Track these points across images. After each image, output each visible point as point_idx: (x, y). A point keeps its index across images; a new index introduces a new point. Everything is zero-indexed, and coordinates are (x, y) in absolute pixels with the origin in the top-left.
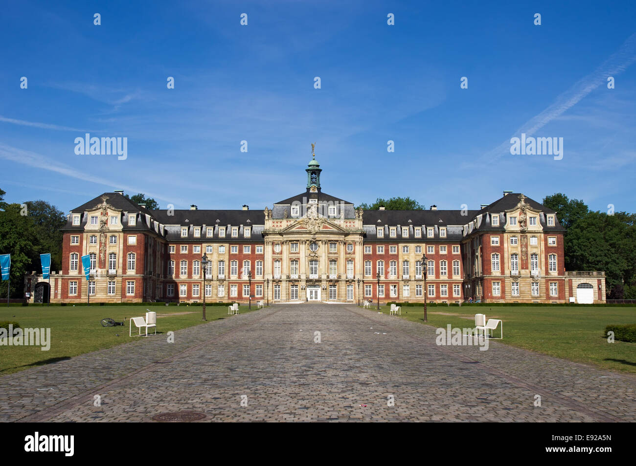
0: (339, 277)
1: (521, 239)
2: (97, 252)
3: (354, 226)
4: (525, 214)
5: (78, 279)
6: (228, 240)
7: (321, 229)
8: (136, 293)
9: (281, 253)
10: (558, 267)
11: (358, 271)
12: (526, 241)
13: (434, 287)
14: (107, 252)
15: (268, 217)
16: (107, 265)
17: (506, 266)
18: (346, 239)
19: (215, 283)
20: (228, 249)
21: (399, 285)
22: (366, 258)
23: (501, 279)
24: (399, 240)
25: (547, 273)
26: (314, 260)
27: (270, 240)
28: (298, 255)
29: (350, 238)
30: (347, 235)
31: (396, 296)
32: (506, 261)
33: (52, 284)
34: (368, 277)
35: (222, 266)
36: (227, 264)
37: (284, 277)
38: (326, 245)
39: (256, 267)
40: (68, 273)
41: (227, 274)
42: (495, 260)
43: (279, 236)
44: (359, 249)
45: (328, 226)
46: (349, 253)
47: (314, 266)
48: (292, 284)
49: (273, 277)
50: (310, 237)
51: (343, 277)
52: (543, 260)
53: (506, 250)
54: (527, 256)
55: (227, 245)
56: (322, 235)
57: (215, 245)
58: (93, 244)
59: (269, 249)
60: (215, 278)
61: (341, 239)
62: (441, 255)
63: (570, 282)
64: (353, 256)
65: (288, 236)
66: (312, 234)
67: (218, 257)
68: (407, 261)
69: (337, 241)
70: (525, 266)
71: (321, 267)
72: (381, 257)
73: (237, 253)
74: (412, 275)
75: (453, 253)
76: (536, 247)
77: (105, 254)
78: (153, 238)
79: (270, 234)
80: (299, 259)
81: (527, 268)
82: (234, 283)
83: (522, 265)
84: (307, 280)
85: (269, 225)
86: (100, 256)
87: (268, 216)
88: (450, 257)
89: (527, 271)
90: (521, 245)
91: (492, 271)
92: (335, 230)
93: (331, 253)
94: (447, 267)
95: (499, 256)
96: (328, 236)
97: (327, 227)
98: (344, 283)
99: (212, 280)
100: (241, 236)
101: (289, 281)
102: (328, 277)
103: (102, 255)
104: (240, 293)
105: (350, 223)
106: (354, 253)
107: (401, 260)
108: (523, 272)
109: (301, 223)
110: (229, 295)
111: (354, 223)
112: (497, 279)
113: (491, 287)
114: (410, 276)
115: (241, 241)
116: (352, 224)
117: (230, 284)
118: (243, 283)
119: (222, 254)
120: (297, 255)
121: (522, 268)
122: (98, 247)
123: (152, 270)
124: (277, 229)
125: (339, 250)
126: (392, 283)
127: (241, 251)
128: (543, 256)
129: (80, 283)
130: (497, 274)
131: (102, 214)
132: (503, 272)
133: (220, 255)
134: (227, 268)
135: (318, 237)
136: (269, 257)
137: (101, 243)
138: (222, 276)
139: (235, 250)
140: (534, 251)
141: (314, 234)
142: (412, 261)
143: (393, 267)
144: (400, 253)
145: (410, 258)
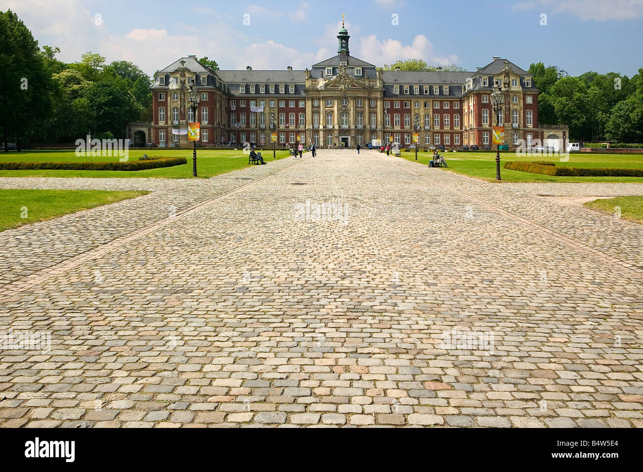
0: (365, 127)
1: (505, 98)
2: (179, 106)
4: (509, 77)
5: (165, 128)
7: (350, 87)
8: (209, 140)
9: (319, 107)
10: (533, 121)
11: (379, 123)
12: (509, 99)
13: (440, 136)
14: (186, 107)
15: (309, 77)
16: (186, 117)
17: (493, 119)
18: (370, 97)
19: (268, 132)
20: (277, 103)
21: (411, 134)
22: (387, 111)
23: (489, 131)
24: (412, 96)
25: (525, 126)
26: (345, 113)
27: (310, 96)
28: (333, 109)
29: (373, 95)
30: (370, 92)
32: (494, 115)
33: (147, 132)
34: (387, 128)
36: (277, 115)
37: (321, 127)
38: (354, 101)
39: (299, 118)
40: (158, 124)
41: (277, 125)
42: (485, 115)
43: (317, 93)
44: (379, 103)
45: (356, 84)
46: (372, 107)
47: (345, 118)
48: (328, 133)
49: (313, 128)
50: (341, 94)
51: (368, 127)
52: (522, 115)
54: (509, 112)
55: (276, 100)
56: (351, 92)
57: (267, 100)
58: (175, 100)
59: (309, 104)
60: (267, 128)
61: (366, 96)
62: (445, 109)
63: (542, 133)
64: (375, 110)
65: (325, 93)
66: (343, 91)
67: (270, 110)
69: (363, 97)
71: (350, 119)
72: (397, 110)
73: (284, 107)
74: (422, 126)
75: (455, 108)
76: (517, 105)
77: (185, 108)
78: (220, 95)
79: (310, 91)
80: (333, 112)
81: (509, 122)
82: (283, 131)
83: (506, 118)
84: (339, 130)
85: (309, 83)
86: (181, 109)
88: (451, 112)
89: (510, 124)
90: (505, 103)
91: (483, 124)
92: (361, 88)
93: (358, 107)
94: (449, 119)
95: (488, 112)
96: (356, 93)
97: (354, 86)
98: (368, 132)
99: (265, 129)
100: (287, 92)
101: (326, 130)
102: (356, 127)
103: (182, 109)
104: (287, 140)
105: (373, 82)
106: (376, 107)
107: (413, 113)
108: (506, 124)
109: (334, 82)
110: (279, 141)
111: (376, 82)
112: (486, 130)
113: (482, 137)
114: (420, 127)
115: (287, 97)
117: (280, 133)
118: (291, 132)
119: (273, 108)
120: (331, 109)
121: (506, 121)
122: (179, 102)
123: (220, 121)
124: (315, 87)
125: (364, 105)
126: (406, 132)
127: (287, 105)
128: (522, 111)
129: (167, 132)
130: (486, 127)
131: (181, 75)
132: (491, 125)
133: (271, 108)
134: (277, 119)
135: (349, 94)
136: (309, 109)
137: (181, 99)
139: (282, 104)
140: (515, 107)
141: (345, 92)
142: (422, 114)
143: (407, 119)
144: (413, 108)
145: (421, 111)
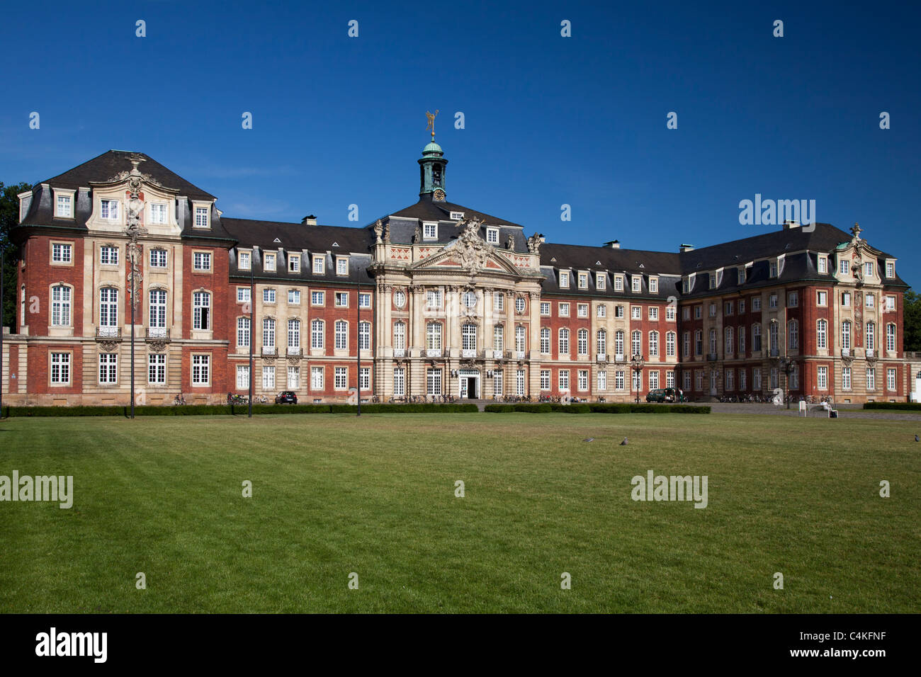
0: (508, 355)
1: (855, 298)
2: (121, 285)
3: (527, 265)
4: (860, 256)
6: (307, 279)
7: (484, 266)
9: (408, 308)
10: (896, 345)
11: (533, 346)
12: (860, 301)
13: (642, 374)
14: (146, 287)
15: (384, 240)
16: (145, 315)
17: (836, 340)
18: (517, 289)
19: (282, 363)
20: (305, 296)
21: (590, 371)
22: (545, 322)
23: (828, 363)
24: (592, 294)
25: (885, 353)
26: (470, 324)
27: (388, 282)
28: (444, 313)
29: (523, 286)
30: (518, 280)
31: (586, 390)
32: (836, 332)
34: (545, 357)
35: (294, 331)
36: (305, 325)
37: (415, 354)
38: (491, 298)
41: (305, 347)
42: (821, 331)
43: (402, 277)
44: (535, 306)
45: (495, 262)
46: (520, 314)
47: (469, 334)
48: (430, 367)
49: (393, 354)
50: (466, 281)
51: (514, 356)
52: (881, 331)
53: (836, 314)
54: (862, 327)
55: (304, 289)
56: (486, 279)
57: (282, 288)
58: (110, 267)
59: (384, 299)
60: (282, 353)
61: (512, 287)
62: (651, 322)
63: (909, 367)
64: (525, 318)
65: (425, 277)
66: (469, 276)
67: (288, 312)
68: (603, 331)
69: (506, 290)
70: (859, 343)
71: (481, 336)
72: (565, 321)
73: (323, 305)
74: (611, 353)
75: (666, 319)
76: (873, 312)
77: (140, 290)
79: (387, 271)
80: (444, 320)
81: (861, 345)
82: (319, 363)
83: (855, 339)
84: (460, 360)
85: (385, 254)
86: (127, 293)
87: (383, 237)
88: (661, 326)
89: (862, 349)
90: (855, 307)
91: (818, 348)
92: (503, 269)
93: (496, 312)
94: (658, 341)
95: (827, 324)
96: (495, 280)
97: (492, 265)
98: (515, 366)
99: (276, 357)
100: (331, 272)
101: (426, 361)
102: (493, 354)
104: (329, 383)
105: (521, 259)
106: (527, 314)
107: (595, 329)
108: (857, 350)
109: (452, 253)
110: (309, 386)
111: (527, 260)
112: (823, 362)
113: (816, 376)
114: (607, 356)
115: (329, 282)
116: (524, 262)
117: (311, 366)
119: (296, 307)
120: (440, 313)
121: (856, 345)
122: (122, 273)
124: (401, 263)
125: (506, 306)
126: (581, 367)
127: (329, 301)
128: (881, 326)
130: (824, 354)
132: (831, 352)
133: (290, 307)
134: (305, 333)
135: (481, 281)
136: (385, 314)
137: (129, 265)
138: (294, 350)
139: (320, 300)
140: (871, 317)
141: (474, 276)
142: (611, 331)
143: (582, 340)
144: (594, 316)
145: (608, 325)
